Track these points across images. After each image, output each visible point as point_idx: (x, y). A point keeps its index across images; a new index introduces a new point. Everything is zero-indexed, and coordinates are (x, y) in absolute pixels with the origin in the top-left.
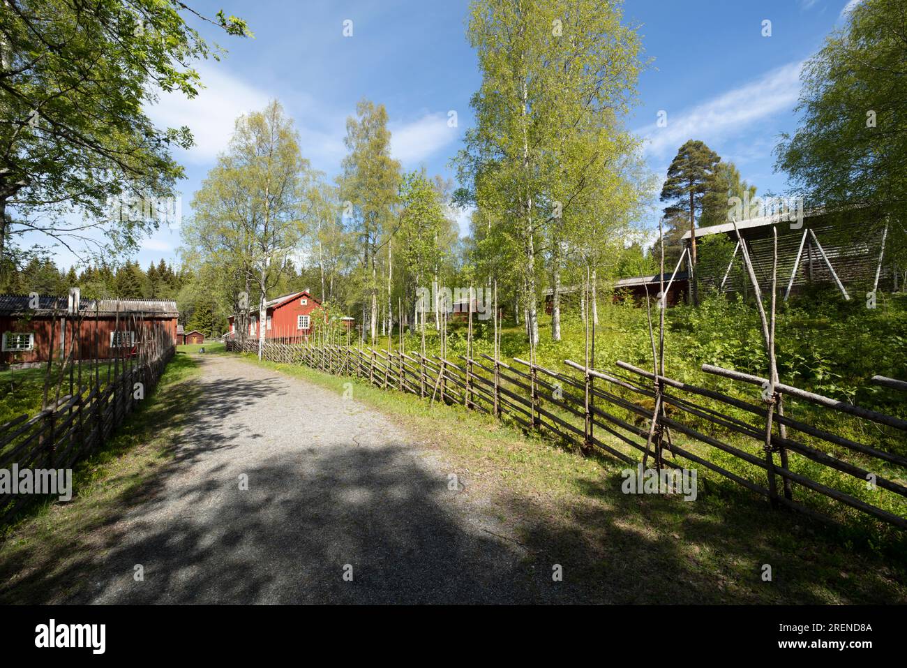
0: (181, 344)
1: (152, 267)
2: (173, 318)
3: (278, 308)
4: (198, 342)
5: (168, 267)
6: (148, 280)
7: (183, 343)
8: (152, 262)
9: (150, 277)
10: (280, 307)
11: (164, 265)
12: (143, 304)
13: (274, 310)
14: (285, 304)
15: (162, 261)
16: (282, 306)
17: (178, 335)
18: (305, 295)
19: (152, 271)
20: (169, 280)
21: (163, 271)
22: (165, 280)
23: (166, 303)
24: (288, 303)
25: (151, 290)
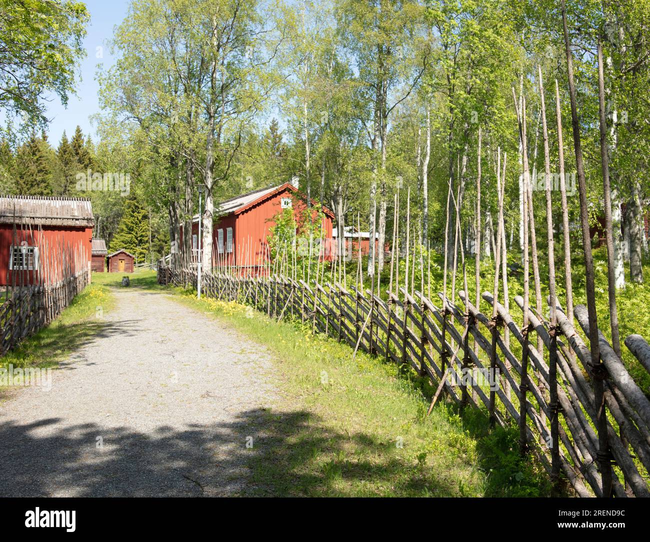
0: (102, 271)
1: (65, 141)
2: (87, 227)
3: (243, 213)
4: (126, 270)
5: (86, 139)
6: (58, 162)
7: (106, 269)
8: (64, 133)
9: (61, 157)
10: (246, 211)
11: (80, 136)
12: (50, 204)
13: (238, 216)
14: (254, 207)
15: (78, 131)
16: (250, 209)
17: (93, 256)
18: (289, 190)
19: (64, 149)
20: (87, 162)
21: (80, 146)
22: (80, 161)
23: (78, 202)
24: (259, 204)
25: (63, 179)
